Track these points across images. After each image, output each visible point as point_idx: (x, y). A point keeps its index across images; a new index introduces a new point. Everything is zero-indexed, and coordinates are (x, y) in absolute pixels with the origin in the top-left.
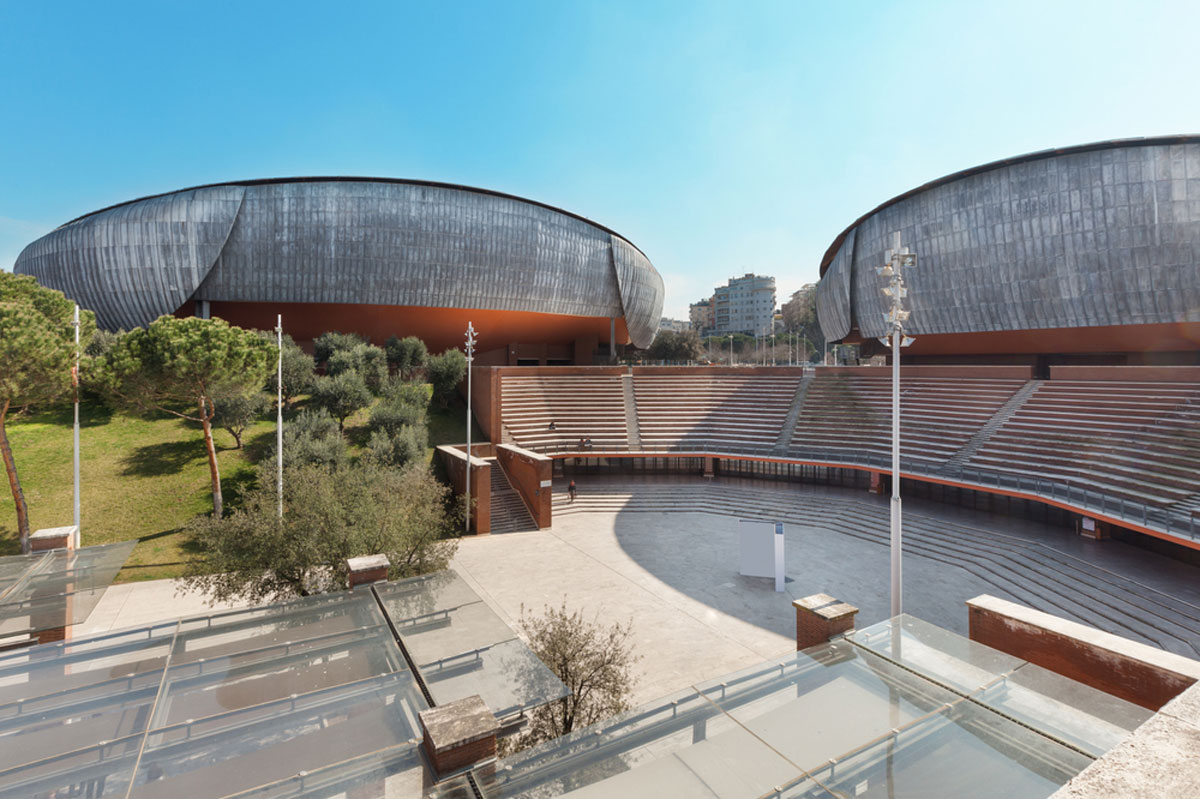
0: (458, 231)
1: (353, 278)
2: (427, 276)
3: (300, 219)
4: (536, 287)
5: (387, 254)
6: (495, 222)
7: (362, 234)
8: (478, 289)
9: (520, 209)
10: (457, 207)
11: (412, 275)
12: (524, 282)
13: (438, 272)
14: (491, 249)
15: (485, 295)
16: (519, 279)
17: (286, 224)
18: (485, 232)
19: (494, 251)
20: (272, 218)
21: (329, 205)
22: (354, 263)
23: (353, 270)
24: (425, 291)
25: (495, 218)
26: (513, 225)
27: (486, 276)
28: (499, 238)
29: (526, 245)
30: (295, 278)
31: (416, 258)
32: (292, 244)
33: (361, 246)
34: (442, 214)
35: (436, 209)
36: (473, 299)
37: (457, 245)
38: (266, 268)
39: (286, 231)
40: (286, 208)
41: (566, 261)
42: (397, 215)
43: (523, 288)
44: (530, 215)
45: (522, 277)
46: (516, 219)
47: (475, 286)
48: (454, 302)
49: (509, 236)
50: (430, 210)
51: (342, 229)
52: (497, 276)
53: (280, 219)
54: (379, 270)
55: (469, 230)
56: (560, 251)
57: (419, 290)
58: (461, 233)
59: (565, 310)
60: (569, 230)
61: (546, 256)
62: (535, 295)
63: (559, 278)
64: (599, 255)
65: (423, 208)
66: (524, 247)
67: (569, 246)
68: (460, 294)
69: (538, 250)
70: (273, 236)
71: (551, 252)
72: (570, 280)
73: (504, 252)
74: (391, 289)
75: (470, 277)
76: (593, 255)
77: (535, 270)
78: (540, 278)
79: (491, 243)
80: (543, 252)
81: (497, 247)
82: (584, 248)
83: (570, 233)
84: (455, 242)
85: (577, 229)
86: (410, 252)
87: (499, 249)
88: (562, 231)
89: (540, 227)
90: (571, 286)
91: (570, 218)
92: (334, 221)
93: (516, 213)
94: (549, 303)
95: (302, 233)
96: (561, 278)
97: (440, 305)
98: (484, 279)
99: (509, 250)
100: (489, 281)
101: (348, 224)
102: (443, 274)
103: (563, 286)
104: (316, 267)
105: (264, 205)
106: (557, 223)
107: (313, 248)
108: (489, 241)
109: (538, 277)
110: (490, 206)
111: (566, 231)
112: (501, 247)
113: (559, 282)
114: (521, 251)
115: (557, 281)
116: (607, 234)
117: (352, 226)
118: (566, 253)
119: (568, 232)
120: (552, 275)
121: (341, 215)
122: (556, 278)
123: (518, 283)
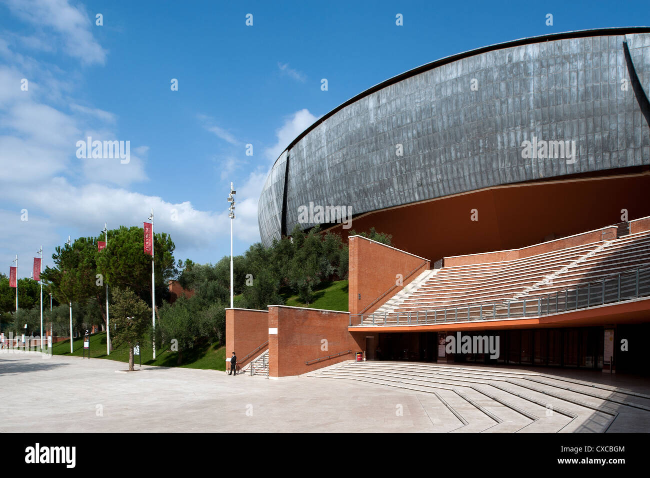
0: (409, 121)
2: (390, 176)
3: (311, 159)
5: (358, 166)
6: (444, 94)
7: (341, 155)
8: (437, 173)
11: (378, 178)
12: (485, 150)
13: (398, 168)
14: (443, 126)
15: (445, 178)
16: (479, 148)
17: (306, 167)
18: (434, 110)
19: (446, 127)
21: (323, 141)
22: (340, 182)
23: (341, 187)
24: (391, 190)
25: (443, 89)
26: (463, 88)
27: (442, 157)
28: (450, 109)
29: (482, 105)
31: (379, 162)
32: (310, 181)
33: (342, 166)
34: (394, 110)
35: (389, 108)
36: (435, 186)
39: (307, 172)
40: (305, 155)
41: (542, 102)
45: (481, 144)
46: (465, 79)
47: (433, 170)
48: (419, 195)
49: (460, 103)
51: (330, 157)
52: (453, 154)
53: (303, 165)
54: (355, 182)
55: (419, 114)
56: (531, 94)
57: (387, 191)
58: (412, 122)
59: (555, 170)
60: (543, 63)
61: (510, 107)
62: (503, 160)
63: (534, 130)
64: (606, 74)
65: (379, 111)
66: (478, 108)
67: (543, 83)
68: (422, 185)
69: (498, 104)
70: (302, 179)
71: (517, 99)
72: (553, 126)
73: (456, 124)
74: (367, 196)
75: (427, 163)
76: (595, 78)
77: (496, 131)
78: (506, 139)
79: (442, 119)
80: (504, 106)
81: (448, 120)
82: (574, 74)
83: (545, 64)
84: (407, 133)
85: (557, 52)
86: (374, 158)
87: (450, 121)
88: (531, 66)
89: (496, 75)
90: (557, 136)
91: (543, 44)
92: (326, 152)
93: (466, 72)
94: (527, 166)
95: (313, 170)
96: (539, 129)
97: (408, 200)
98: (441, 162)
99: (462, 118)
100: (446, 161)
101: (333, 151)
102: (402, 168)
103: (544, 138)
104: (322, 193)
105: (297, 158)
106: (522, 59)
107: (319, 179)
108: (439, 118)
109: (502, 138)
110: (437, 79)
111: (537, 65)
112: (453, 119)
113: (535, 134)
114: (476, 114)
115: (532, 134)
116: (621, 37)
117: (335, 151)
118: (542, 92)
119: (541, 64)
120: (522, 130)
121: (329, 145)
122: (529, 132)
123: (478, 153)
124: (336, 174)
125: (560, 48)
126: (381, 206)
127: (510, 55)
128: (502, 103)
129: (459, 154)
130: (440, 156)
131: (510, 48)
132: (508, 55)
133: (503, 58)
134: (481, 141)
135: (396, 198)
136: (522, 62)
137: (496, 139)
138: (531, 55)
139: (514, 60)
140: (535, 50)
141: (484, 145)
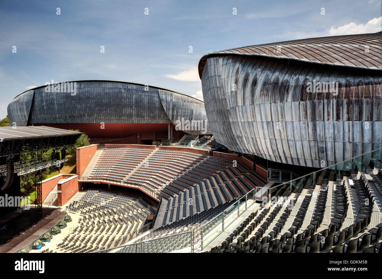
0: (92, 96)
1: (62, 115)
2: (84, 113)
3: (47, 98)
4: (125, 114)
5: (71, 107)
7: (63, 101)
8: (102, 116)
9: (115, 85)
10: (91, 88)
11: (79, 113)
12: (119, 112)
13: (88, 111)
14: (105, 101)
15: (105, 118)
16: (117, 111)
17: (44, 100)
18: (102, 96)
19: (106, 102)
20: (41, 99)
22: (62, 110)
23: (62, 113)
24: (85, 118)
25: (105, 90)
26: (112, 92)
28: (107, 97)
29: (118, 99)
30: (48, 116)
31: (80, 107)
32: (46, 106)
33: (63, 105)
34: (86, 91)
35: (84, 90)
37: (93, 101)
38: (41, 113)
39: (44, 102)
40: (44, 96)
41: (137, 102)
43: (119, 115)
44: (119, 87)
45: (118, 110)
46: (113, 89)
47: (101, 115)
48: (95, 121)
49: (111, 96)
50: (82, 90)
51: (58, 100)
52: (108, 111)
53: (43, 99)
54: (69, 112)
55: (96, 95)
56: (133, 99)
57: (83, 118)
58: (93, 97)
59: (140, 122)
60: (137, 90)
61: (127, 102)
62: (125, 117)
63: (134, 110)
64: (153, 99)
66: (117, 99)
67: (137, 97)
68: (97, 118)
69: (123, 100)
70: (42, 104)
71: (129, 100)
72: (140, 110)
73: (110, 102)
74: (74, 118)
75: (99, 112)
76: (150, 99)
77: (123, 108)
78: (126, 110)
80: (125, 101)
81: (107, 100)
82: (145, 97)
83: (137, 91)
84: (92, 100)
85: (141, 89)
86: (78, 105)
88: (133, 91)
89: (123, 91)
90: (141, 113)
91: (137, 86)
92: (55, 97)
93: (113, 87)
94: (132, 120)
95: (48, 102)
96: (135, 110)
97: (91, 122)
98: (104, 113)
99: (112, 101)
100: (106, 113)
101: (59, 98)
102: (89, 112)
103: (137, 113)
104: (53, 112)
105: (39, 95)
106: (131, 88)
107: (51, 106)
108: (104, 99)
109: (125, 110)
110: (103, 86)
111: (135, 91)
112: (109, 100)
113: (135, 111)
114: (116, 101)
115: (134, 111)
116: (157, 89)
117: (60, 99)
118: (136, 99)
119: (136, 91)
120: (131, 109)
121: (57, 95)
122: (133, 110)
123: (117, 113)
124: (60, 107)
126: (80, 123)
127: (127, 86)
128: (124, 100)
129: (110, 112)
130: (104, 111)
131: (127, 84)
133: (125, 86)
135: (86, 121)
137: (123, 110)
138: (133, 88)
140: (135, 87)
141: (119, 111)
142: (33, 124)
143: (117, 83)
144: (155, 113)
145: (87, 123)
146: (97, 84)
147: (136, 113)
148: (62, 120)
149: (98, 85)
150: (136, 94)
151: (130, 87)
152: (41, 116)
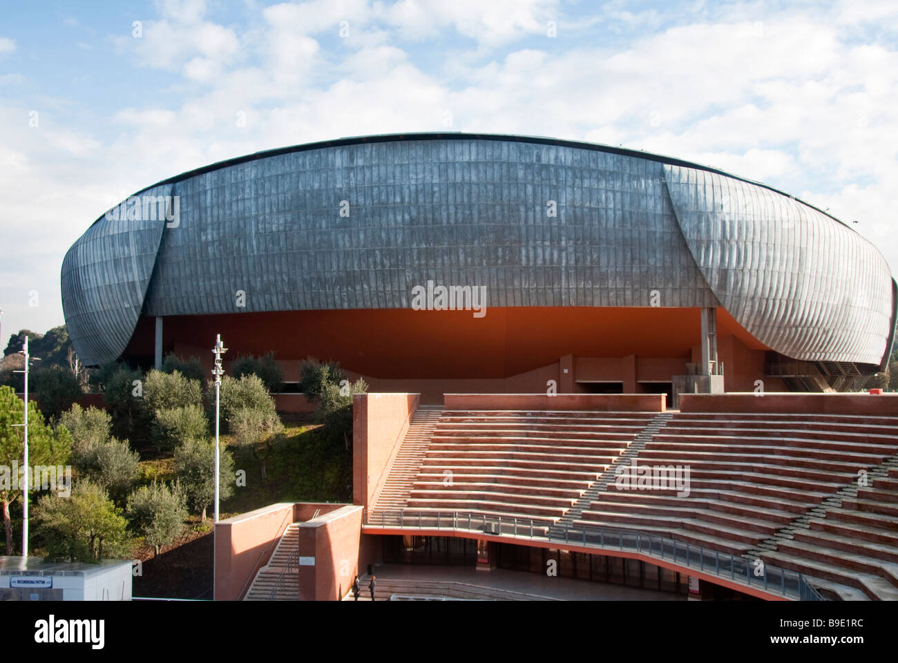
0: (398, 200)
1: (278, 277)
2: (364, 268)
3: (221, 212)
4: (527, 267)
5: (311, 243)
6: (451, 177)
7: (282, 221)
9: (489, 150)
10: (395, 165)
11: (345, 267)
12: (504, 261)
13: (378, 259)
14: (448, 218)
16: (497, 258)
17: (209, 220)
18: (437, 195)
19: (452, 221)
20: (196, 216)
21: (247, 190)
22: (277, 259)
23: (277, 267)
24: (365, 286)
25: (450, 171)
26: (478, 178)
27: (446, 258)
28: (459, 200)
29: (502, 205)
30: (223, 284)
31: (348, 244)
32: (216, 243)
33: (283, 236)
34: (375, 179)
35: (368, 174)
37: (399, 218)
38: (197, 274)
40: (208, 203)
41: (575, 219)
42: (320, 190)
44: (504, 158)
45: (500, 253)
46: (481, 167)
49: (474, 195)
50: (360, 177)
51: (261, 218)
52: (462, 258)
53: (204, 216)
54: (306, 265)
55: (413, 195)
56: (563, 206)
57: (358, 287)
58: (402, 201)
59: (589, 299)
60: (578, 172)
62: (528, 278)
63: (566, 248)
64: (643, 203)
65: (352, 174)
66: (498, 207)
67: (578, 196)
69: (522, 209)
70: (200, 237)
72: (588, 250)
73: (468, 219)
74: (324, 288)
75: (423, 262)
76: (631, 204)
77: (520, 242)
78: (531, 254)
79: (448, 209)
80: (531, 214)
81: (456, 213)
82: (611, 195)
83: (579, 175)
84: (395, 215)
85: (592, 165)
86: (340, 236)
87: (459, 215)
88: (562, 173)
89: (521, 174)
90: (592, 261)
91: (577, 151)
92: (253, 209)
93: (481, 158)
94: (556, 290)
95: (224, 228)
96: (571, 250)
97: (390, 305)
98: (443, 264)
99: (476, 216)
100: (451, 265)
101: (267, 211)
102: (385, 261)
103: (577, 261)
104: (240, 268)
105: (190, 201)
106: (552, 162)
107: (236, 245)
108: (444, 207)
109: (528, 251)
110: (442, 156)
111: (570, 174)
112: (463, 213)
113: (567, 254)
114: (494, 214)
115: (564, 254)
116: (658, 164)
117: (271, 212)
118: (575, 207)
119: (574, 174)
120: (552, 246)
121: (261, 200)
122: (560, 250)
123: (496, 263)
124: (271, 246)
125: (596, 161)
126: (346, 306)
127: (538, 153)
128: (528, 209)
129: (469, 260)
130: (442, 256)
131: (539, 145)
132: (535, 152)
133: (530, 155)
134: (500, 250)
135: (371, 300)
136: (553, 166)
137: (520, 251)
138: (563, 160)
139: (544, 160)
140: (566, 156)
141: (504, 255)
142: (160, 317)
143: (496, 143)
144: (652, 261)
145: (375, 306)
146: (417, 150)
147: (572, 262)
148: (274, 299)
149: (420, 153)
150: (573, 187)
151: (549, 155)
152: (194, 283)
